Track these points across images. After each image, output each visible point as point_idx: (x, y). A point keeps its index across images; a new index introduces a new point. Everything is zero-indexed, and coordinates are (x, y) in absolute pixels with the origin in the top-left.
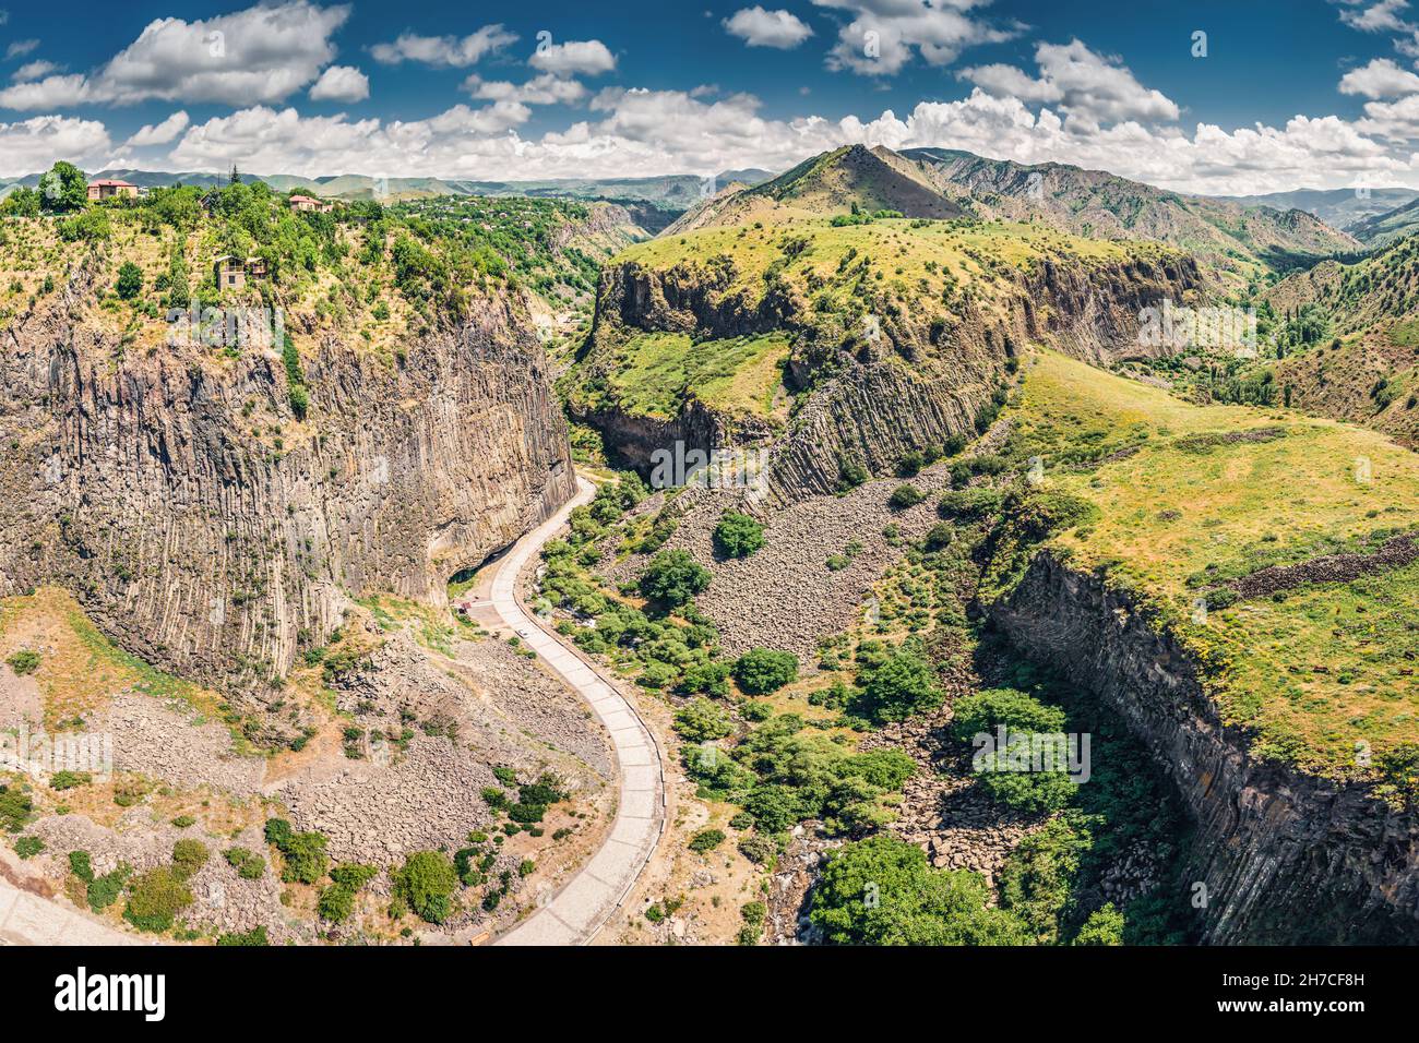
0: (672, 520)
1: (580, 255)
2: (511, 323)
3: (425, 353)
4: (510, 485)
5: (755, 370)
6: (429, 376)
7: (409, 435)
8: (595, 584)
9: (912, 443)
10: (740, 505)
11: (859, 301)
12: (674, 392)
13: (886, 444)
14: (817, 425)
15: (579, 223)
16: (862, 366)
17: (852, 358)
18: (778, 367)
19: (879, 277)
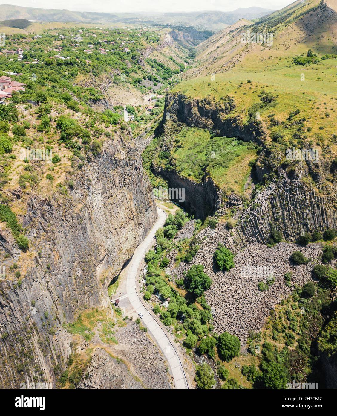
0: (197, 245)
1: (156, 62)
2: (124, 146)
3: (83, 177)
4: (129, 228)
5: (239, 166)
6: (86, 187)
7: (81, 224)
8: (167, 279)
9: (307, 228)
10: (225, 243)
11: (295, 142)
12: (201, 166)
13: (294, 225)
14: (263, 208)
15: (155, 45)
16: (289, 181)
17: (285, 175)
18: (249, 165)
19: (309, 130)
